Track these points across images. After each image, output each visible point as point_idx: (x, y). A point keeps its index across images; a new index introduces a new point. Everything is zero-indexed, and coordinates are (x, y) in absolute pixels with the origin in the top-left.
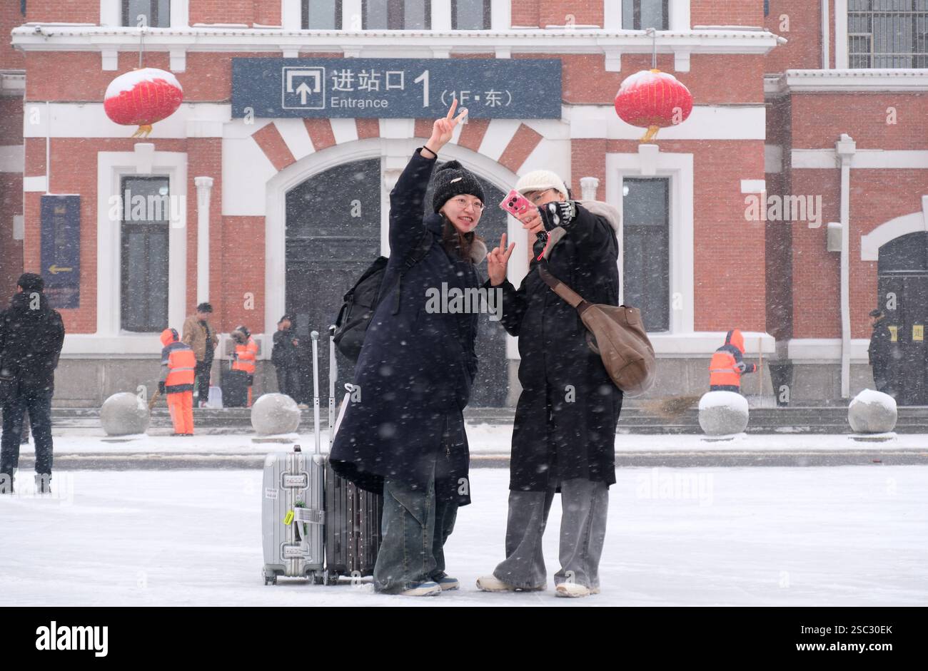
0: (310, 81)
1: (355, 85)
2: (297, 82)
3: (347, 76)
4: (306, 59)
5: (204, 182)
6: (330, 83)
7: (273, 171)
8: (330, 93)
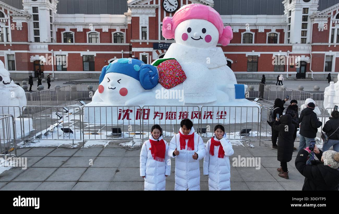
0: (161, 45)
1: (166, 46)
2: (160, 45)
3: (165, 45)
4: (161, 43)
5: (151, 56)
6: (164, 46)
7: (158, 55)
8: (164, 47)
